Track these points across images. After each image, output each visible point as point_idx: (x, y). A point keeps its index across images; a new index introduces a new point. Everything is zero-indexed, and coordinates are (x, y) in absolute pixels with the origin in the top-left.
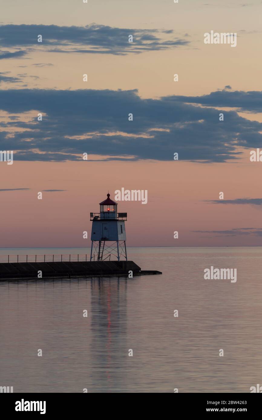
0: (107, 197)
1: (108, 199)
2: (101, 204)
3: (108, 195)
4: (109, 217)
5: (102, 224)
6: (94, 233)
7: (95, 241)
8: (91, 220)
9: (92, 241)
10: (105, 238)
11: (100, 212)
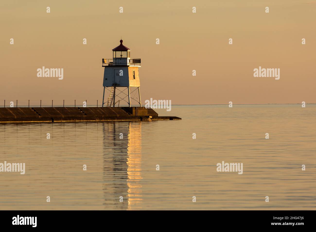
0: (120, 43)
1: (121, 44)
2: (114, 50)
3: (121, 41)
4: (121, 63)
5: (114, 70)
6: (106, 79)
7: (108, 87)
8: (103, 66)
9: (105, 88)
10: (116, 84)
11: (113, 58)
